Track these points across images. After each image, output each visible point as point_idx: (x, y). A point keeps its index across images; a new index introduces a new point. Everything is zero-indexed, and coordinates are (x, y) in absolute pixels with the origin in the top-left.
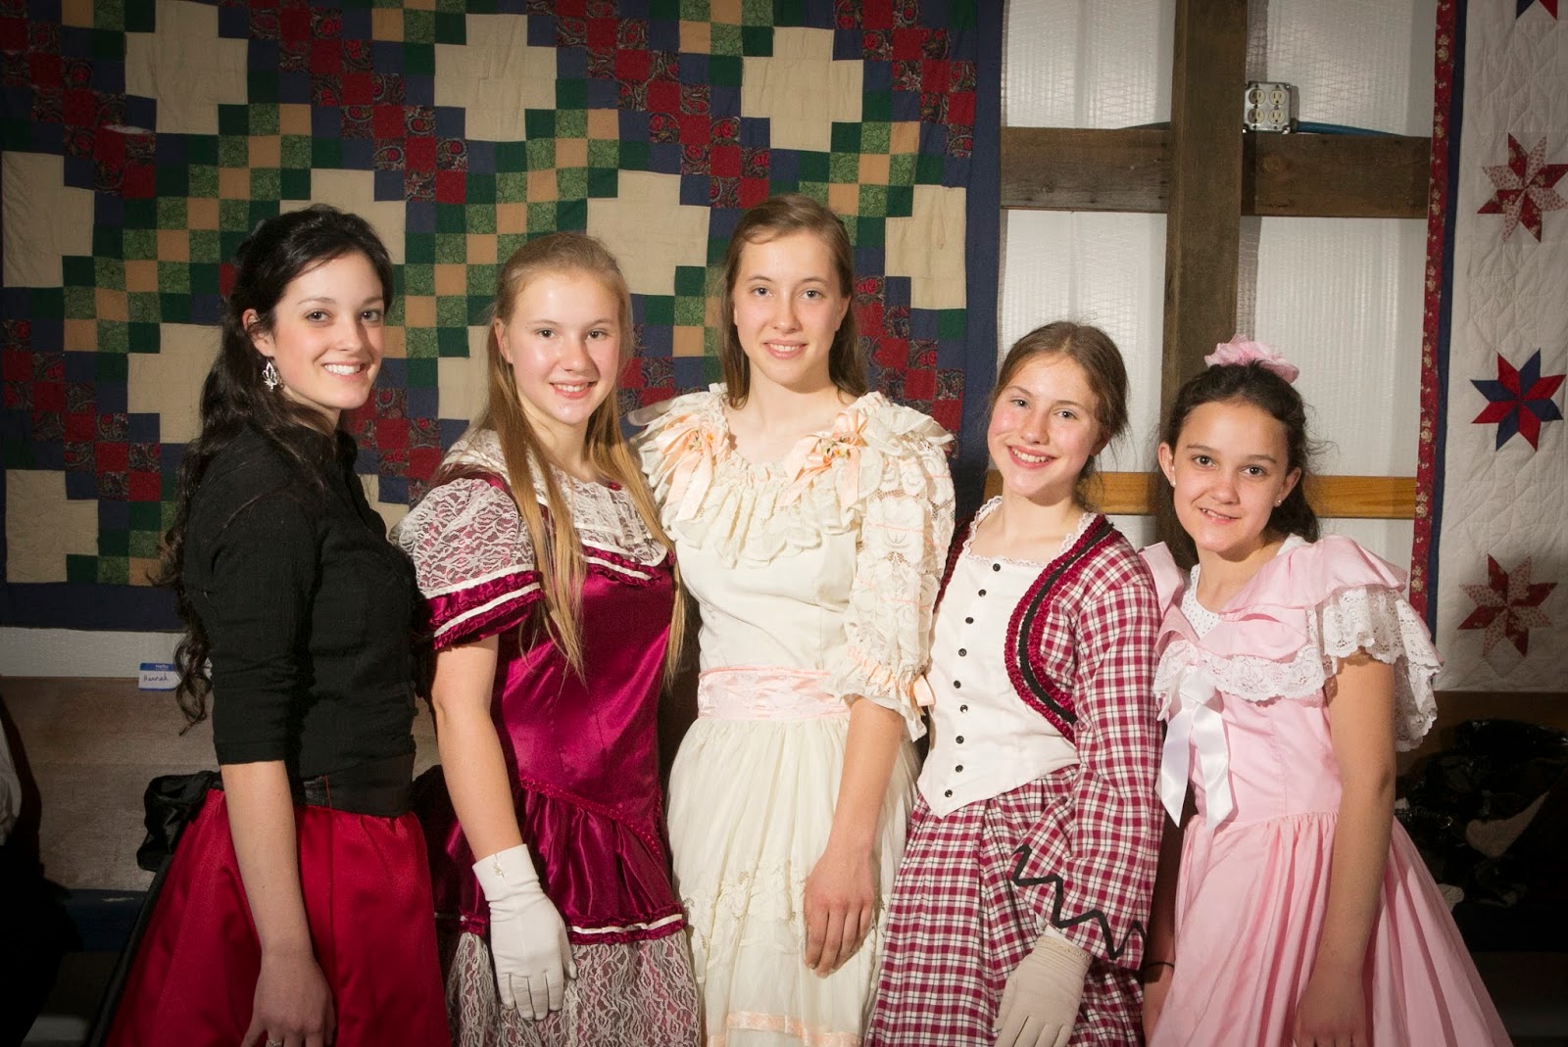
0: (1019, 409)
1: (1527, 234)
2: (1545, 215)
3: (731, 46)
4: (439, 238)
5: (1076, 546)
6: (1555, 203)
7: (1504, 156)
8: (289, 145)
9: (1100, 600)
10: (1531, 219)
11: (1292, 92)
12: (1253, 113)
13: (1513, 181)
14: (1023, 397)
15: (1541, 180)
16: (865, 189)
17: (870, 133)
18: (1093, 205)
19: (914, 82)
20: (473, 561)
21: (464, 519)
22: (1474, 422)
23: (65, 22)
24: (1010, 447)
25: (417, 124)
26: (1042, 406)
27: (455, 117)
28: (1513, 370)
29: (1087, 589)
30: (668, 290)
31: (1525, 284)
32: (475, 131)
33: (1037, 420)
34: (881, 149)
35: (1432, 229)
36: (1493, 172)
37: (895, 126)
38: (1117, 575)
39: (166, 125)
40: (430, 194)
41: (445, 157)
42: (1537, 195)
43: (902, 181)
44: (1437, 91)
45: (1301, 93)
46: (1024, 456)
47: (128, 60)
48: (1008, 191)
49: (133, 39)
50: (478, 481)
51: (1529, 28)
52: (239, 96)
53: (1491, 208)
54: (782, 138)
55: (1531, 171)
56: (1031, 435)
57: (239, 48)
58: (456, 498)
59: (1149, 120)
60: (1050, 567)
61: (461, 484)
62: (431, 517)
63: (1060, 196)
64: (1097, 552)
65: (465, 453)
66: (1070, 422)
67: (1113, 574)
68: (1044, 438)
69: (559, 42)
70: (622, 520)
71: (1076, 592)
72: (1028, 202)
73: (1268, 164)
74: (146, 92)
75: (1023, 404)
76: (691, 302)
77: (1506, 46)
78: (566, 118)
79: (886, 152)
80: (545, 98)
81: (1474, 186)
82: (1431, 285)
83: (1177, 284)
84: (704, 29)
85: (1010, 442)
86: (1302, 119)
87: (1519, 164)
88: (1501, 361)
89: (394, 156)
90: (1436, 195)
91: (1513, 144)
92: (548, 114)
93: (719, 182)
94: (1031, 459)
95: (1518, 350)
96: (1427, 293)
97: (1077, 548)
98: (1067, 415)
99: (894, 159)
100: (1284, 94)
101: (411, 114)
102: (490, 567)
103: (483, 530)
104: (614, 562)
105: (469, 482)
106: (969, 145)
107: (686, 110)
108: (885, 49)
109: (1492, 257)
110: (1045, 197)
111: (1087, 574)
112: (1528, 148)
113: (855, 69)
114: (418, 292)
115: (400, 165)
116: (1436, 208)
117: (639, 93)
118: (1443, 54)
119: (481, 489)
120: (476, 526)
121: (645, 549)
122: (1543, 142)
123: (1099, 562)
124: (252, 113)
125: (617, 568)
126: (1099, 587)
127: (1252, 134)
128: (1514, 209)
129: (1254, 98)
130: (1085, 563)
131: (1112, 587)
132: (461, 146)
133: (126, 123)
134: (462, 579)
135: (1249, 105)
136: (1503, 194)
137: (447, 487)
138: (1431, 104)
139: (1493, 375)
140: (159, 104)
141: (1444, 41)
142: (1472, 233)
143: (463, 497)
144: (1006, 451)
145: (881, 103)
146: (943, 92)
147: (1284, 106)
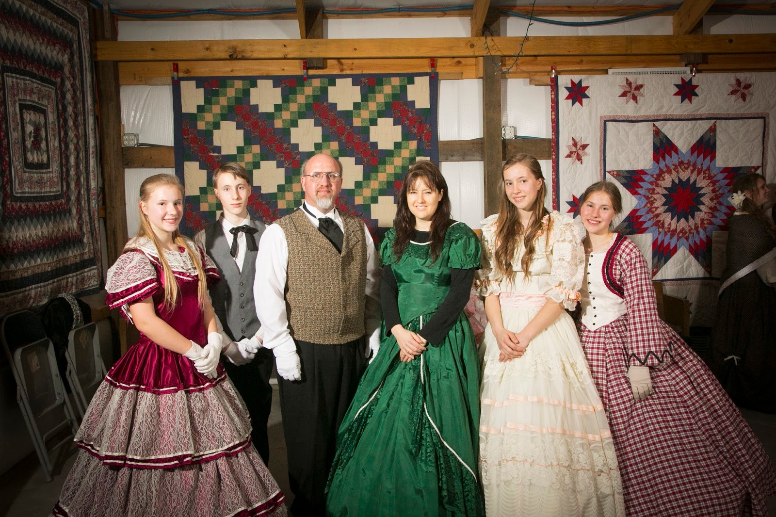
0: (590, 208)
1: (578, 163)
2: (583, 158)
3: (367, 124)
4: (293, 177)
5: (614, 244)
6: (585, 154)
7: (571, 143)
8: (254, 155)
9: (625, 259)
10: (579, 158)
11: (515, 128)
12: (504, 134)
13: (574, 149)
14: (590, 204)
15: (581, 148)
16: (403, 158)
17: (404, 144)
18: (464, 160)
19: (415, 130)
20: (138, 276)
21: (133, 264)
22: (568, 212)
23: (198, 128)
24: (588, 220)
25: (287, 149)
26: (597, 207)
27: (296, 146)
28: (577, 199)
29: (621, 256)
30: (353, 187)
31: (579, 175)
32: (301, 149)
33: (596, 211)
34: (407, 148)
35: (553, 162)
36: (568, 147)
37: (410, 142)
38: (629, 251)
39: (224, 152)
40: (291, 166)
41: (294, 156)
42: (580, 152)
43: (413, 156)
44: (552, 127)
45: (517, 129)
46: (592, 222)
47: (214, 137)
48: (441, 157)
49: (215, 131)
50: (135, 252)
51: (575, 109)
52: (242, 144)
53: (569, 156)
54: (381, 147)
55: (578, 146)
56: (595, 215)
57: (241, 132)
58: (128, 258)
59: (478, 137)
60: (608, 252)
61: (130, 254)
62: (121, 265)
63: (454, 158)
64: (621, 244)
65: (131, 244)
66: (606, 211)
67: (627, 250)
68: (598, 216)
69: (322, 125)
70: (184, 262)
71: (618, 257)
72: (447, 160)
73: (509, 147)
74: (219, 145)
75: (591, 206)
76: (359, 190)
77: (569, 113)
78: (325, 144)
79: (408, 149)
80: (319, 140)
81: (564, 151)
82: (554, 177)
83: (486, 180)
84: (360, 120)
85: (588, 218)
86: (518, 135)
87: (575, 144)
88: (574, 196)
89: (281, 157)
90: (554, 153)
91: (573, 139)
92: (320, 144)
93: (365, 159)
94: (595, 222)
95: (578, 192)
96: (553, 179)
97: (615, 244)
98: (605, 209)
99: (411, 150)
100: (513, 129)
101: (285, 146)
102: (144, 278)
103: (140, 266)
104: (180, 275)
105: (133, 253)
106: (430, 146)
107: (355, 140)
108: (407, 122)
109: (569, 170)
110: (451, 158)
111: (620, 252)
112: (577, 140)
113: (399, 128)
114: (289, 191)
115: (283, 159)
116: (554, 157)
117: (343, 137)
118: (553, 117)
119: (137, 255)
120: (137, 265)
121: (192, 270)
122: (581, 139)
123: (623, 247)
124: (245, 148)
125: (181, 277)
126: (624, 255)
127: (505, 139)
128: (574, 156)
129: (504, 130)
130: (619, 248)
131: (628, 255)
132: (298, 153)
133: (214, 153)
134: (135, 282)
135: (503, 132)
136: (571, 153)
137: (125, 255)
138: (551, 130)
139: (571, 200)
140: (222, 148)
141: (553, 113)
142: (564, 162)
143: (131, 257)
144: (587, 221)
145: (406, 136)
146: (422, 133)
147: (513, 132)
